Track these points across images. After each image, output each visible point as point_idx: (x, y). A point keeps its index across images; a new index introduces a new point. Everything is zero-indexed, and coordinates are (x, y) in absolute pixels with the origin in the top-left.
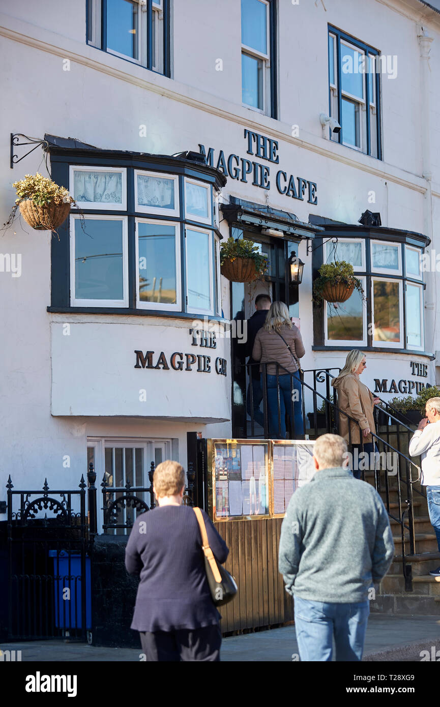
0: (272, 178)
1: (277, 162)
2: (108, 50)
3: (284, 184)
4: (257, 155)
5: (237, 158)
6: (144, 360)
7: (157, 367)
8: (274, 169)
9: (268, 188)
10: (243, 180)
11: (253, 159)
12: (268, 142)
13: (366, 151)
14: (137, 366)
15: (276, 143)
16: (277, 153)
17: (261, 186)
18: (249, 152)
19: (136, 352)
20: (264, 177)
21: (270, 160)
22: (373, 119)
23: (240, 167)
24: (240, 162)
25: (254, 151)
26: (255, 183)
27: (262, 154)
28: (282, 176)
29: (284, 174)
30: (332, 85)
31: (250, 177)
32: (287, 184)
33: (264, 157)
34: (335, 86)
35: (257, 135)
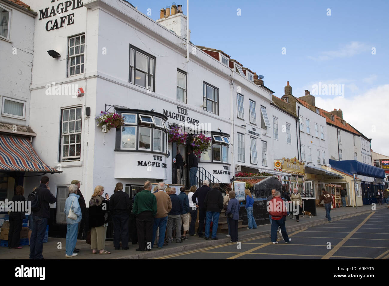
0: (185, 119)
1: (187, 115)
2: (136, 84)
3: (189, 121)
4: (181, 113)
5: (175, 114)
6: (140, 163)
7: (144, 165)
8: (186, 117)
9: (184, 121)
10: (177, 119)
11: (180, 114)
12: (184, 110)
13: (214, 113)
14: (138, 165)
15: (187, 110)
16: (187, 113)
17: (182, 121)
18: (179, 112)
19: (138, 161)
20: (183, 119)
21: (185, 114)
22: (217, 105)
23: (176, 116)
24: (176, 115)
25: (180, 112)
26: (180, 120)
27: (182, 113)
28: (188, 118)
29: (189, 118)
30: (204, 96)
31: (179, 119)
32: (190, 120)
33: (183, 114)
34: (205, 97)
35: (181, 108)
